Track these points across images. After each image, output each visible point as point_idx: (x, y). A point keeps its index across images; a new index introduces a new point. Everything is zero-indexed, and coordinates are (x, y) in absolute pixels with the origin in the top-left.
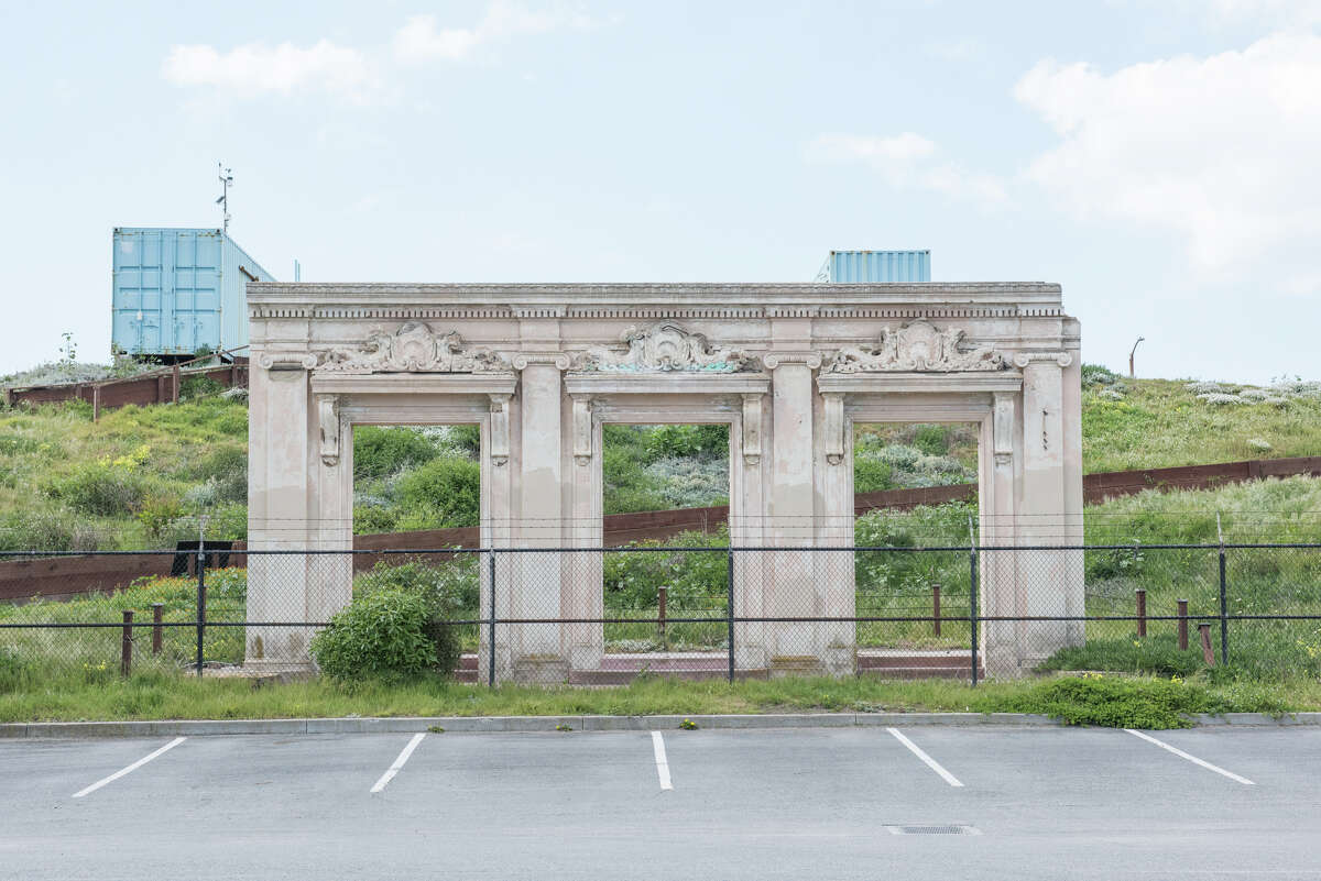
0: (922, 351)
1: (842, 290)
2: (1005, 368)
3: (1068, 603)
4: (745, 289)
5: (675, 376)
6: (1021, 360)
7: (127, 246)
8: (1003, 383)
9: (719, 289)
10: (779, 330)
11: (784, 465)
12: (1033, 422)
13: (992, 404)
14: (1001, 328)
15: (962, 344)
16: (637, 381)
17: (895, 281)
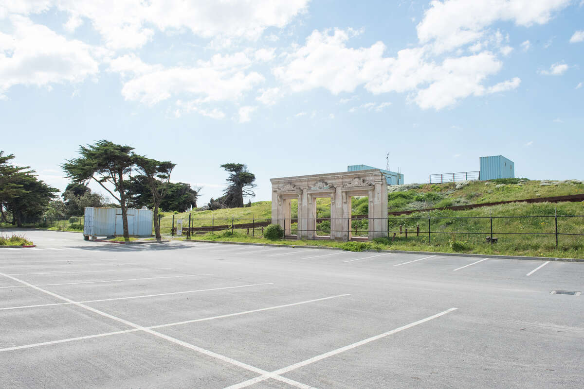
0: (356, 183)
1: (350, 173)
2: (370, 185)
3: (382, 229)
4: (331, 174)
5: (321, 190)
6: (373, 184)
7: (350, 169)
8: (370, 188)
9: (327, 174)
10: (336, 181)
11: (337, 204)
12: (376, 195)
13: (368, 193)
14: (371, 178)
15: (364, 181)
16: (316, 191)
17: (353, 171)
